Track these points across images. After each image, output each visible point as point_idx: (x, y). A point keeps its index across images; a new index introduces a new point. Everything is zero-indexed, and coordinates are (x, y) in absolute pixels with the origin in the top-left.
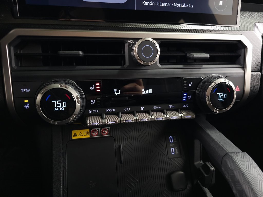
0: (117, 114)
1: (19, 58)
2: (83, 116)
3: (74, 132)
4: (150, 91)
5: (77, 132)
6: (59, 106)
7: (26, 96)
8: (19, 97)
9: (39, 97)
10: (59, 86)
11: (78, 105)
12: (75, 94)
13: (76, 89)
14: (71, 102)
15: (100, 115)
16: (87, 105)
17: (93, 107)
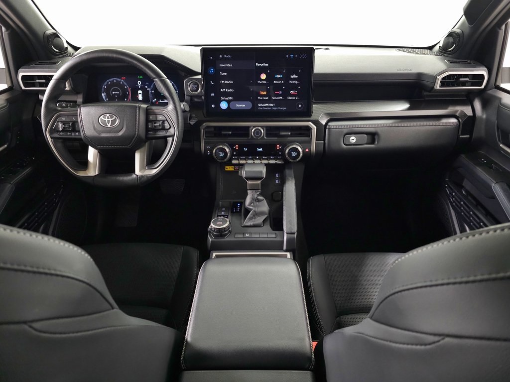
0: (245, 159)
1: (206, 133)
2: (231, 159)
3: (226, 167)
4: (261, 149)
5: (228, 167)
6: (222, 154)
7: (208, 149)
8: (206, 150)
9: (214, 151)
10: (221, 146)
11: (229, 154)
12: (227, 150)
13: (228, 148)
14: (226, 153)
15: (237, 159)
16: (232, 155)
17: (235, 155)
